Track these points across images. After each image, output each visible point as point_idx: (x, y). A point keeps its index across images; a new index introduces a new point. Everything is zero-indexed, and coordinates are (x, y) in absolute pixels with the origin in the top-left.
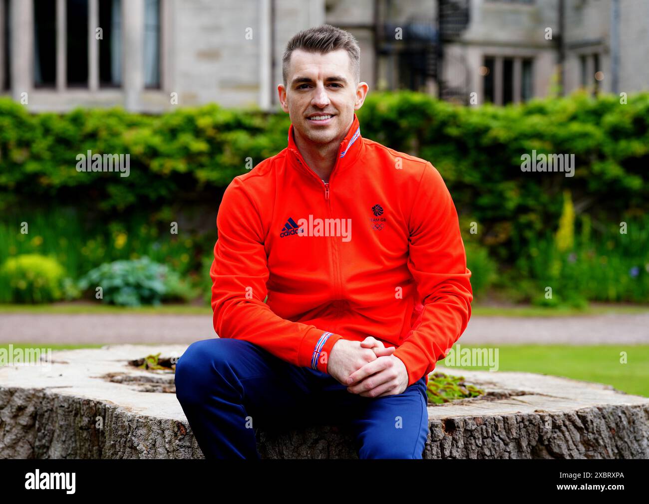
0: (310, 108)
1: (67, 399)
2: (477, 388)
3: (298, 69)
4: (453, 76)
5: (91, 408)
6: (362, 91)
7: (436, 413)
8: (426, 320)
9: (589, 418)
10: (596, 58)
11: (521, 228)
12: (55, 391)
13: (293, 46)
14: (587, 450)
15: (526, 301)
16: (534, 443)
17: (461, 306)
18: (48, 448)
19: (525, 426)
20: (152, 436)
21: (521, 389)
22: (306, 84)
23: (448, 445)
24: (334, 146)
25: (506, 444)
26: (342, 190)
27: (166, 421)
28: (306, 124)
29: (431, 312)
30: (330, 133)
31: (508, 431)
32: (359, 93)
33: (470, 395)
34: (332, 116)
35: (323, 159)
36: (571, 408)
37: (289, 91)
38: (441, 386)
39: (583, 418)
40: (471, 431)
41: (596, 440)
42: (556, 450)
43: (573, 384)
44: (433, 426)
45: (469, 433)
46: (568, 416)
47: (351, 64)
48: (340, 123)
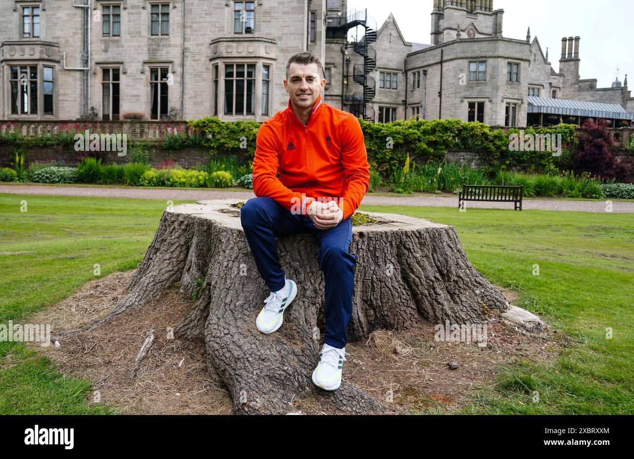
0: (299, 91)
1: (199, 219)
2: (374, 219)
3: (293, 72)
4: (369, 113)
5: (207, 223)
6: (323, 83)
7: (355, 229)
8: (351, 189)
9: (422, 233)
10: (418, 108)
11: (391, 165)
12: (195, 215)
13: (291, 61)
14: (421, 247)
15: (392, 191)
16: (398, 243)
17: (366, 182)
18: (192, 239)
19: (394, 236)
20: (228, 236)
21: (392, 220)
22: (297, 79)
23: (360, 244)
24: (309, 109)
25: (386, 244)
26: (313, 129)
27: (234, 230)
28: (297, 98)
29: (353, 185)
30: (308, 103)
31: (387, 238)
32: (321, 84)
33: (371, 222)
34: (309, 95)
35: (304, 116)
36: (414, 228)
37: (289, 82)
38: (359, 218)
39: (420, 233)
40: (371, 237)
41: (425, 242)
42: (407, 246)
43: (413, 218)
44: (354, 235)
45: (370, 238)
46: (413, 232)
47: (318, 70)
48: (313, 98)
